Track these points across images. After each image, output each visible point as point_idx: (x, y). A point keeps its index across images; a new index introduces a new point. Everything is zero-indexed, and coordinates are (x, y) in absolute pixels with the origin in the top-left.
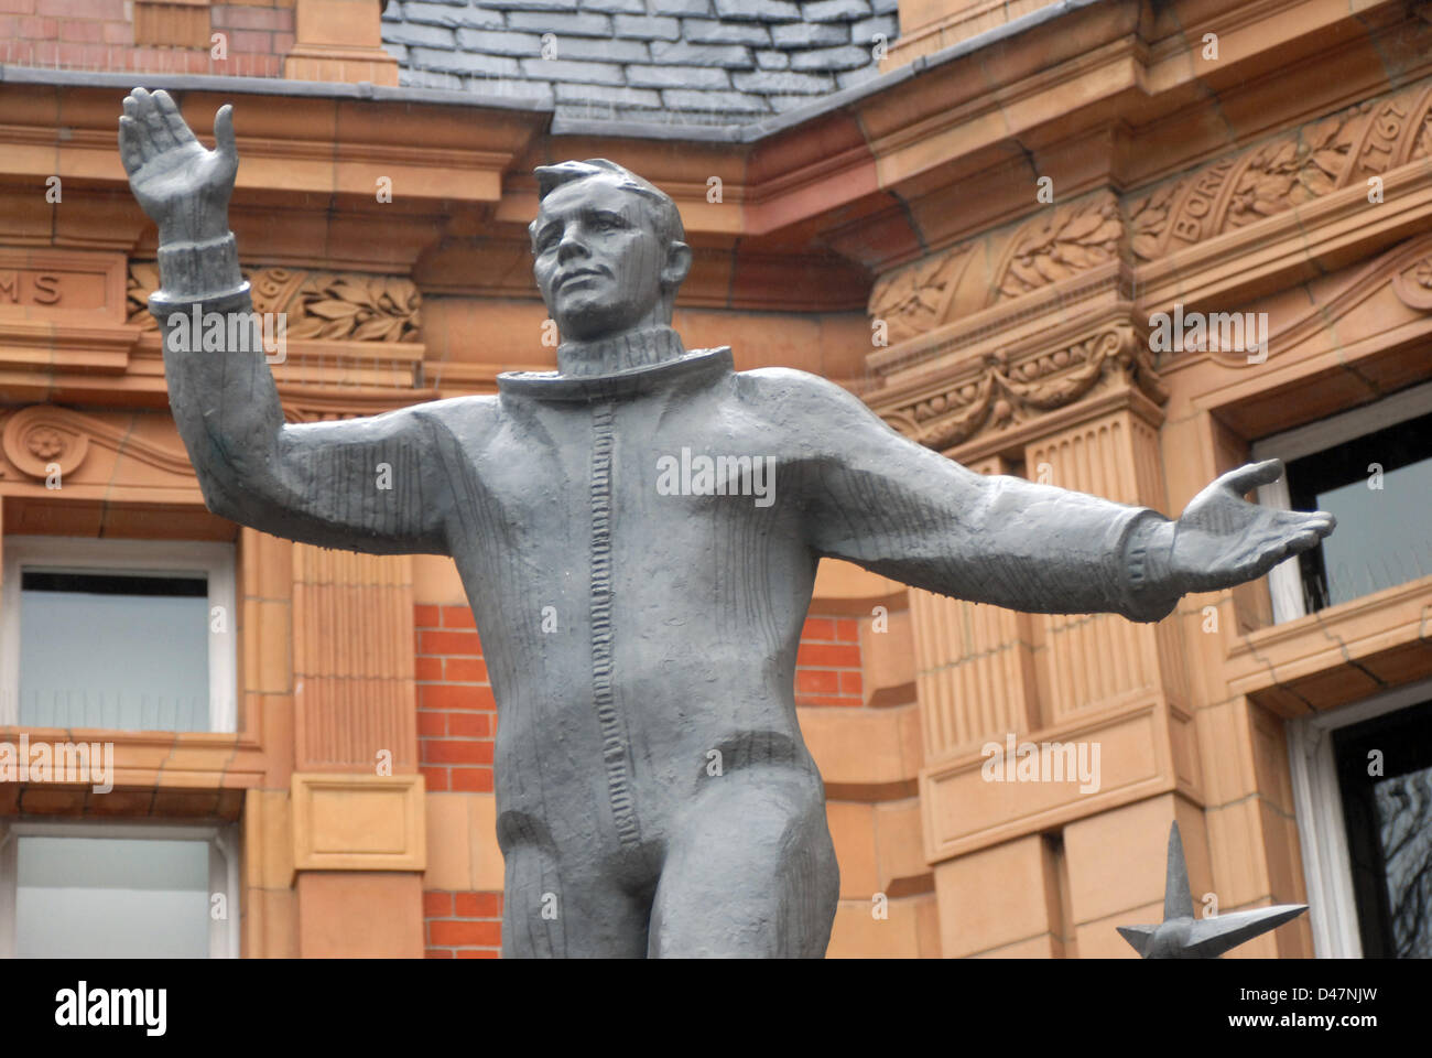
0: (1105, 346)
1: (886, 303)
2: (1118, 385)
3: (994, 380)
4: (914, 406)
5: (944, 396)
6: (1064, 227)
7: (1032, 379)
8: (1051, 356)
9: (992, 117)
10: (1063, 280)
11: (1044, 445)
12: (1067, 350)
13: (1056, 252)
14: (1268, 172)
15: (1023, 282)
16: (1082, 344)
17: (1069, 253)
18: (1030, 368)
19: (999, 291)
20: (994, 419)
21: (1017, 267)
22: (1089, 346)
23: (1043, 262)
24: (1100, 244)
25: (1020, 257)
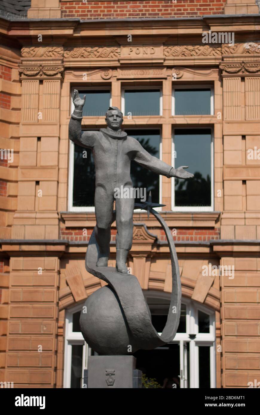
0: (59, 69)
1: (25, 51)
2: (59, 76)
3: (41, 69)
4: (27, 68)
5: (32, 68)
6: (55, 49)
7: (46, 70)
8: (50, 68)
9: (50, 31)
10: (53, 57)
11: (47, 81)
12: (53, 68)
13: (53, 52)
14: (86, 51)
15: (47, 55)
16: (55, 68)
17: (55, 53)
18: (46, 69)
19: (43, 55)
20: (39, 74)
21: (47, 52)
22: (56, 69)
23: (51, 53)
24: (61, 54)
25: (47, 51)
